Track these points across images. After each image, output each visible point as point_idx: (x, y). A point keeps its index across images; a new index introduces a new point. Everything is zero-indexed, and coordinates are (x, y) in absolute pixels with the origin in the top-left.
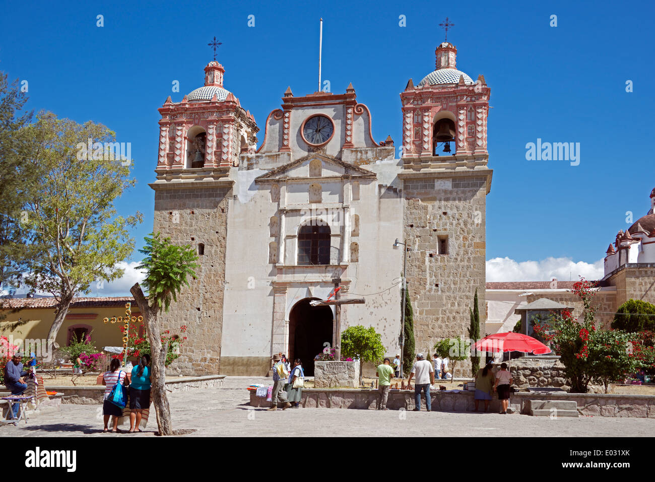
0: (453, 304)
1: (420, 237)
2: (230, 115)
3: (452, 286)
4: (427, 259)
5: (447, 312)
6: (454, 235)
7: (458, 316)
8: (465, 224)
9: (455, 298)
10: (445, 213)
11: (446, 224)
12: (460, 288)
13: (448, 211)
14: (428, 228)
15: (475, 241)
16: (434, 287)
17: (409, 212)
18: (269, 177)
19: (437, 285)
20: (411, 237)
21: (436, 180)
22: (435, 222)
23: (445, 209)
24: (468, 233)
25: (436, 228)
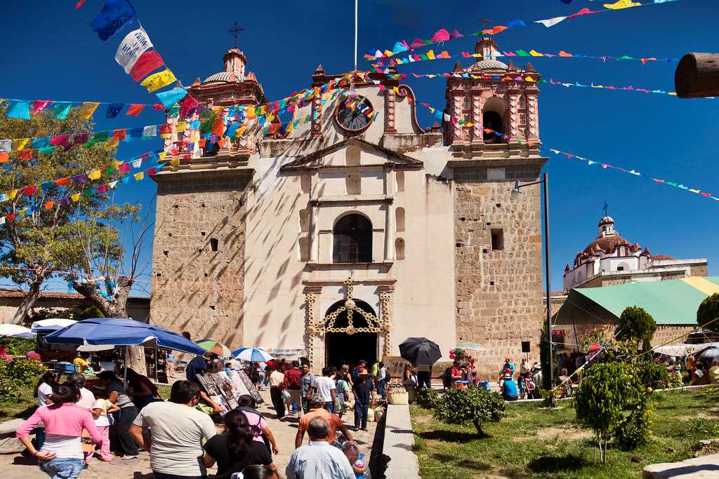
0: (510, 303)
1: (472, 231)
2: (251, 96)
3: (509, 284)
4: (481, 255)
5: (504, 311)
6: (509, 229)
7: (515, 315)
8: (520, 216)
9: (512, 296)
10: (498, 205)
11: (500, 217)
12: (516, 286)
13: (502, 203)
14: (480, 221)
15: (531, 235)
16: (489, 286)
17: (460, 204)
18: (297, 165)
19: (492, 283)
20: (463, 231)
21: (488, 170)
22: (488, 214)
23: (499, 200)
24: (523, 227)
25: (489, 221)
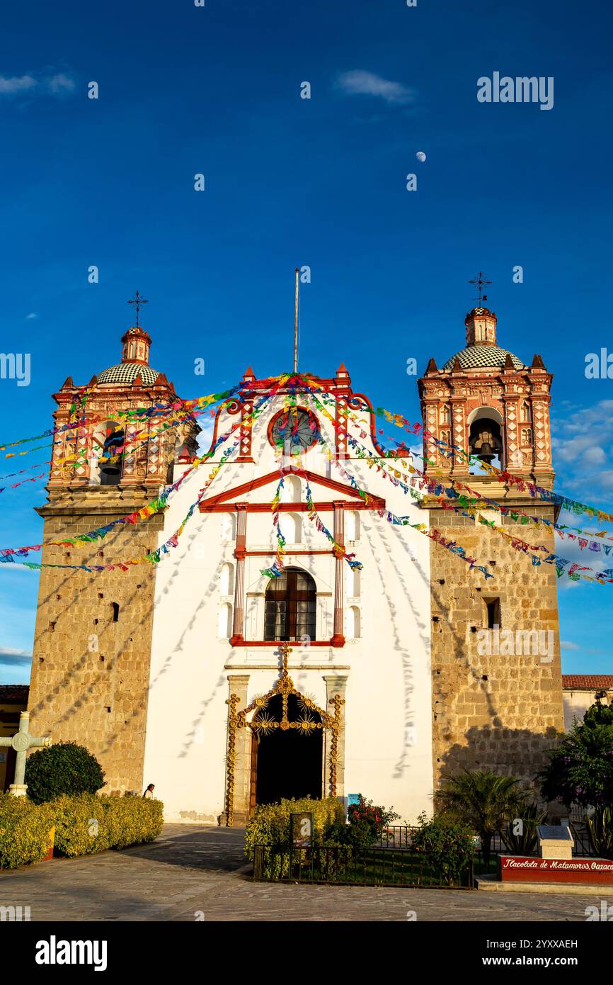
0: (511, 709)
1: (455, 599)
4: (468, 634)
5: (503, 721)
8: (525, 580)
9: (514, 699)
10: (493, 564)
11: (495, 581)
12: (521, 683)
13: (498, 560)
14: (467, 585)
15: (542, 608)
16: (481, 681)
17: (437, 560)
19: (485, 677)
20: (441, 600)
22: (478, 576)
23: (492, 556)
24: (529, 595)
25: (479, 586)
